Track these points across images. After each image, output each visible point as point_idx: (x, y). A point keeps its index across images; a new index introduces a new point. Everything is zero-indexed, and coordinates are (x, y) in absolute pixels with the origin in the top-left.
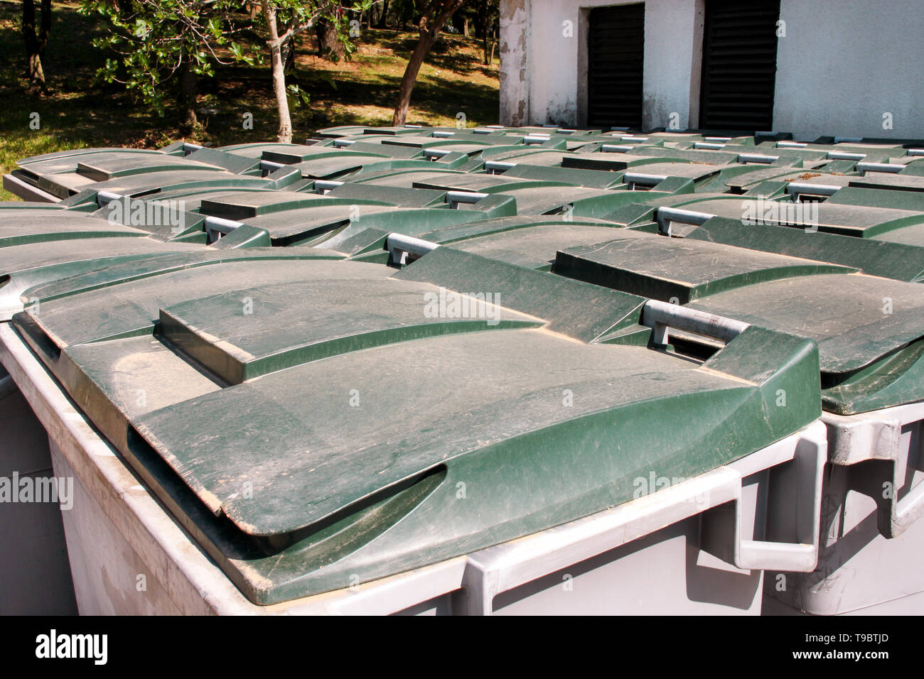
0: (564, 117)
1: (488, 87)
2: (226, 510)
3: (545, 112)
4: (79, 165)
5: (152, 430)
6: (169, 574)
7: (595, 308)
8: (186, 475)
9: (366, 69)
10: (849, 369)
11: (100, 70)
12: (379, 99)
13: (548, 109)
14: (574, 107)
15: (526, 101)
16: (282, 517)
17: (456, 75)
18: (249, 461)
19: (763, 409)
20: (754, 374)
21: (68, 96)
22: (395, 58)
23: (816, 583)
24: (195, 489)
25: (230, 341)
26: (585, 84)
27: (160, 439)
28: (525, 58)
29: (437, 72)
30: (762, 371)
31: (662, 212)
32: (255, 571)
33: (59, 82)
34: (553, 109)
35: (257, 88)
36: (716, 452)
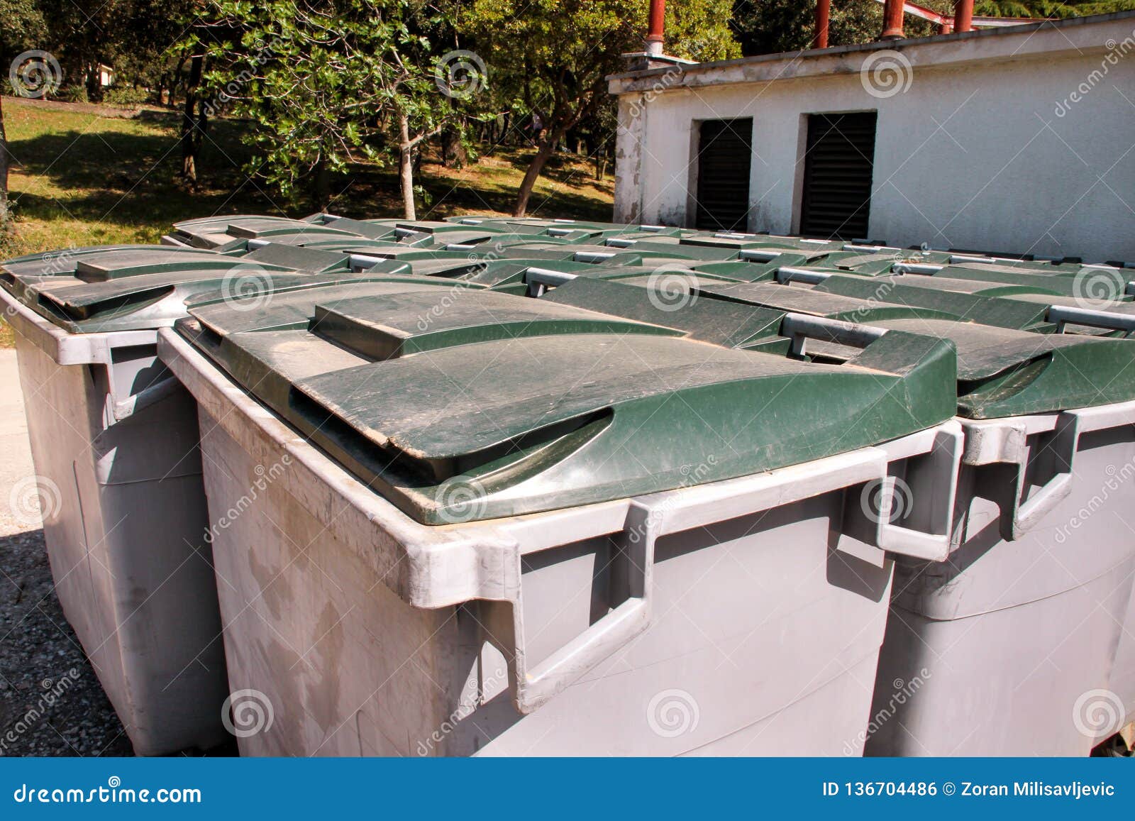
0: (674, 219)
1: (599, 201)
2: (393, 441)
3: (656, 214)
4: (229, 226)
5: (314, 388)
6: (333, 508)
7: (735, 321)
8: (350, 419)
9: (486, 178)
10: (979, 377)
11: (246, 166)
12: (498, 205)
13: (659, 211)
14: (684, 210)
15: (639, 203)
16: (452, 444)
17: (569, 188)
18: (412, 410)
19: (906, 398)
20: (899, 367)
21: (213, 193)
22: (513, 170)
23: (937, 588)
24: (360, 429)
25: (387, 325)
26: (695, 189)
27: (323, 394)
28: (639, 164)
29: (552, 185)
30: (905, 365)
31: (782, 272)
32: (422, 495)
33: (207, 180)
34: (665, 211)
35: (385, 191)
36: (864, 432)
